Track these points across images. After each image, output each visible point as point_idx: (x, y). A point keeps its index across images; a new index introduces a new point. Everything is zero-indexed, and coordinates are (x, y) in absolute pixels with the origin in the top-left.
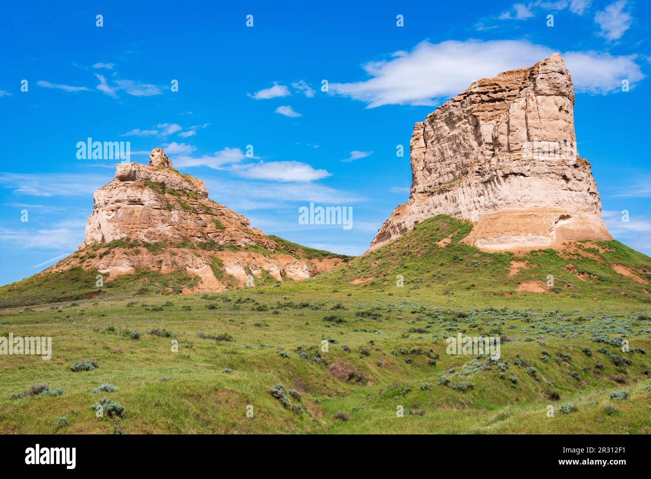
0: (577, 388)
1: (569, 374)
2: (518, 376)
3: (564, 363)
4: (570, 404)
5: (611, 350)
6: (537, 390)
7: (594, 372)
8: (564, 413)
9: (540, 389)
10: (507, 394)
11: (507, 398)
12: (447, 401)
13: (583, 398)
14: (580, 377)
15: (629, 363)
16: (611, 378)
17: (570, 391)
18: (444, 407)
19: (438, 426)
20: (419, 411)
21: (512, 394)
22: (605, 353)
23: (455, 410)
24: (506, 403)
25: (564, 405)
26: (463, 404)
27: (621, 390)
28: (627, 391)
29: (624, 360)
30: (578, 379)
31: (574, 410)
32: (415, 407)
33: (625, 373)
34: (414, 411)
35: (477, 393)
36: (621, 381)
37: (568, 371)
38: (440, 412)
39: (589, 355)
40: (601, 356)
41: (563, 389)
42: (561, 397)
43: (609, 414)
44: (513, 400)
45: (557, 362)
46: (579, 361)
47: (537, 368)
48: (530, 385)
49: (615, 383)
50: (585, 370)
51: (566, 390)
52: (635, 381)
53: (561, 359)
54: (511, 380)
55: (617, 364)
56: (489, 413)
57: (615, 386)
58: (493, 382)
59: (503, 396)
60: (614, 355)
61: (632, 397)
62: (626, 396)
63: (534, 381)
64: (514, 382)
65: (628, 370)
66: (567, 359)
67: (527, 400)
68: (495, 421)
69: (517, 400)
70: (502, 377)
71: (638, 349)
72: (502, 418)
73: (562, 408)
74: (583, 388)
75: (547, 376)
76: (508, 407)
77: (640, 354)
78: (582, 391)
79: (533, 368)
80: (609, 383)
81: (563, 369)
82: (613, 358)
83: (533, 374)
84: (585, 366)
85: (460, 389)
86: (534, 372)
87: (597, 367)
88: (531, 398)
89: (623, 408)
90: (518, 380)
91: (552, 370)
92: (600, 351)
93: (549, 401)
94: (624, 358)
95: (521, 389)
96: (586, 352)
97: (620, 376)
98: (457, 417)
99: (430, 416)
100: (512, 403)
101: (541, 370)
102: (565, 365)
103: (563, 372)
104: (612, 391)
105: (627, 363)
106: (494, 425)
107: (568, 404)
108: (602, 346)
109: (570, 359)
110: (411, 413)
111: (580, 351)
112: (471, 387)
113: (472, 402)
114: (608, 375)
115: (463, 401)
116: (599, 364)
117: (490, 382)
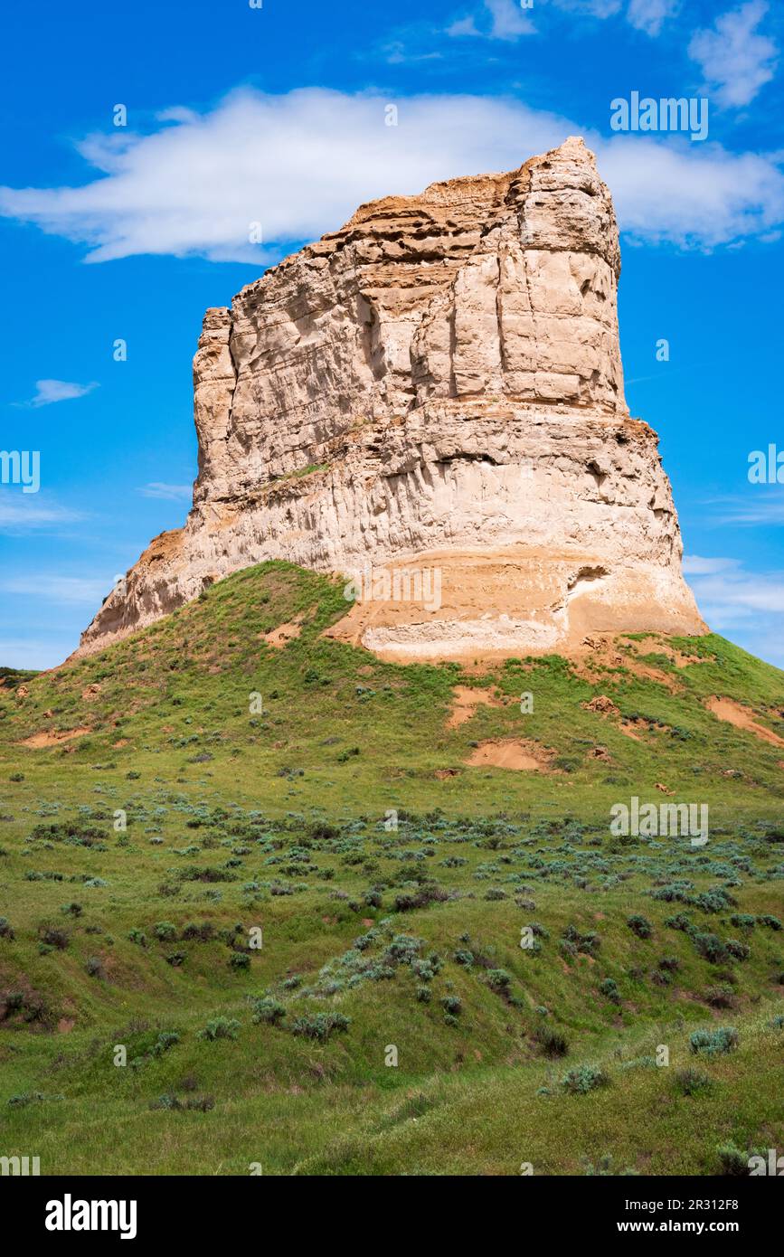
0: (613, 1023)
1: (593, 986)
2: (465, 993)
3: (583, 956)
4: (593, 1067)
5: (698, 920)
6: (510, 1030)
7: (655, 979)
8: (575, 1091)
9: (519, 1029)
10: (435, 1043)
11: (435, 1053)
12: (276, 1066)
13: (625, 1048)
14: (620, 994)
15: (741, 955)
16: (698, 996)
17: (594, 1030)
18: (265, 1085)
19: (247, 1139)
20: (198, 1097)
21: (447, 1043)
22: (683, 928)
23: (295, 1091)
24: (429, 1069)
25: (575, 1068)
26: (317, 1073)
27: (717, 1027)
28: (732, 1029)
29: (729, 947)
30: (615, 999)
31: (601, 1082)
32: (188, 1087)
33: (732, 981)
34: (183, 1100)
35: (355, 1043)
36: (719, 1003)
37: (592, 978)
38: (257, 1098)
39: (645, 936)
40: (672, 936)
41: (576, 1025)
42: (571, 1048)
43: (688, 1093)
44: (450, 1059)
45: (564, 953)
46: (619, 949)
47: (514, 971)
48: (494, 1020)
49: (706, 1007)
50: (633, 974)
51: (586, 1027)
52: (755, 1001)
53: (574, 946)
54: (445, 1004)
55: (711, 957)
56: (385, 1095)
57: (707, 1017)
58: (399, 1011)
59: (424, 1049)
60: (706, 935)
61: (744, 1046)
62: (730, 1042)
63: (503, 1006)
64: (454, 1010)
65: (738, 974)
66: (589, 946)
67: (485, 1058)
68: (400, 1118)
69: (460, 1058)
70: (423, 998)
71: (763, 916)
72: (418, 1108)
73: (572, 1077)
74: (628, 1024)
75: (537, 992)
76: (433, 1080)
77: (768, 930)
78: (625, 1031)
79: (503, 972)
80: (691, 1008)
81: (579, 974)
82: (703, 943)
83: (502, 987)
84: (633, 966)
85: (312, 1034)
86: (505, 982)
87: (664, 965)
88: (494, 1052)
89: (722, 1076)
90: (464, 1006)
91: (550, 976)
92: (671, 925)
93: (542, 1060)
94: (730, 941)
95: (470, 1029)
96: (638, 927)
97: (720, 989)
98: (299, 1111)
99: (227, 1110)
100: (446, 1068)
101: (523, 977)
102: (583, 963)
103: (578, 979)
104: (697, 1030)
105: (737, 954)
106: (397, 1129)
107: (587, 1064)
108: (678, 910)
109: (597, 944)
110: (176, 1105)
111: (623, 925)
112: (340, 1026)
113: (341, 1068)
114: (690, 988)
115: (318, 1066)
116: (669, 960)
117: (391, 1012)
